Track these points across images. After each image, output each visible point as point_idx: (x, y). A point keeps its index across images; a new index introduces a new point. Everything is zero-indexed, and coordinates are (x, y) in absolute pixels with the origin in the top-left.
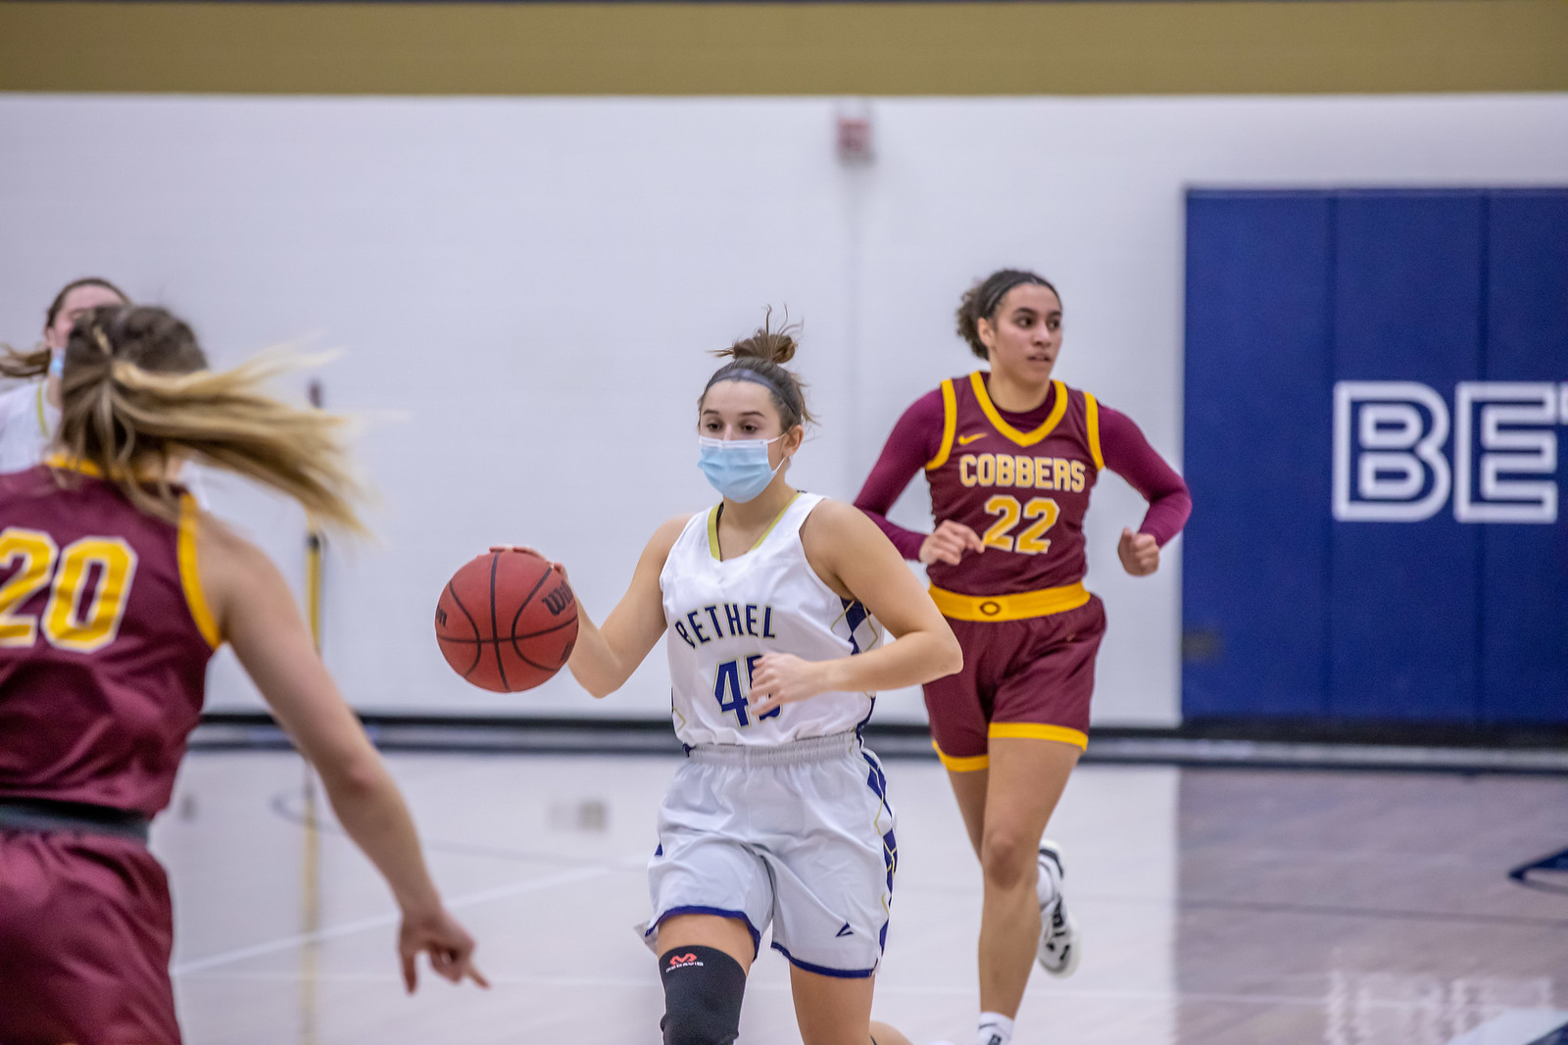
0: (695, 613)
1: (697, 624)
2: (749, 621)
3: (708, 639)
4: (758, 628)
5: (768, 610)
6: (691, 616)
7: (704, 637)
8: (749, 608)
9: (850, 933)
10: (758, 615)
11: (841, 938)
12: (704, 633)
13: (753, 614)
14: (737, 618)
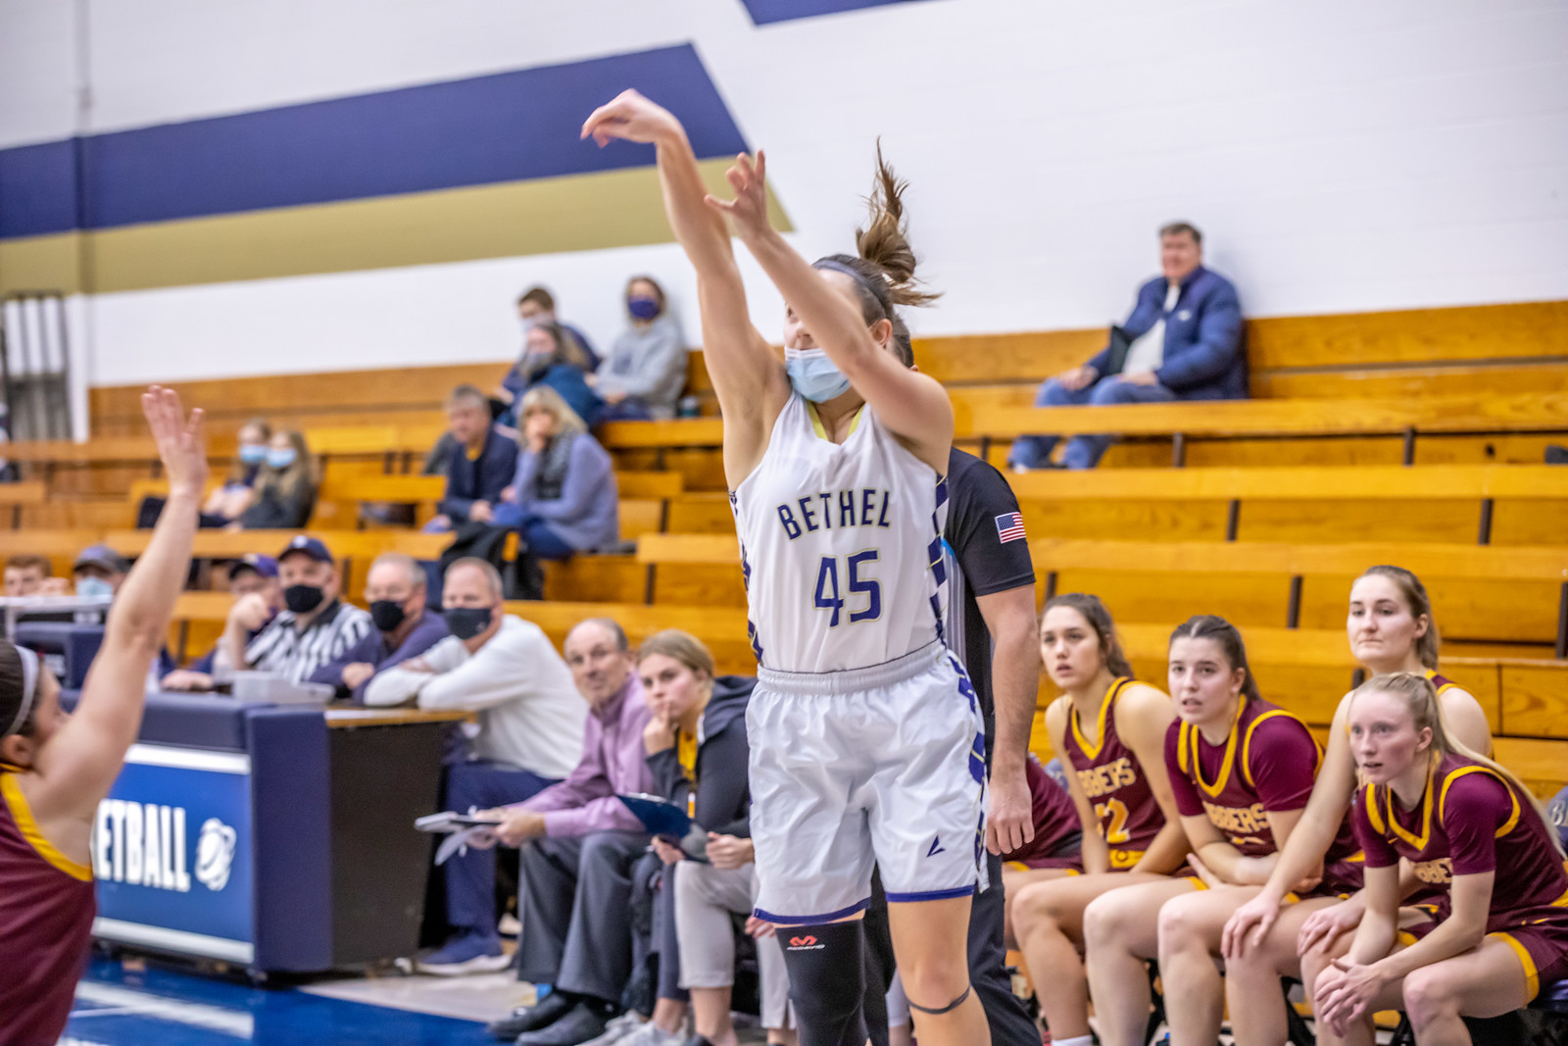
0: (808, 499)
1: (808, 511)
2: (867, 507)
3: (816, 527)
4: (874, 515)
5: (886, 495)
6: (803, 502)
7: (813, 524)
8: (867, 493)
9: (941, 850)
10: (876, 500)
11: (931, 857)
12: (813, 520)
13: (872, 499)
14: (851, 507)
